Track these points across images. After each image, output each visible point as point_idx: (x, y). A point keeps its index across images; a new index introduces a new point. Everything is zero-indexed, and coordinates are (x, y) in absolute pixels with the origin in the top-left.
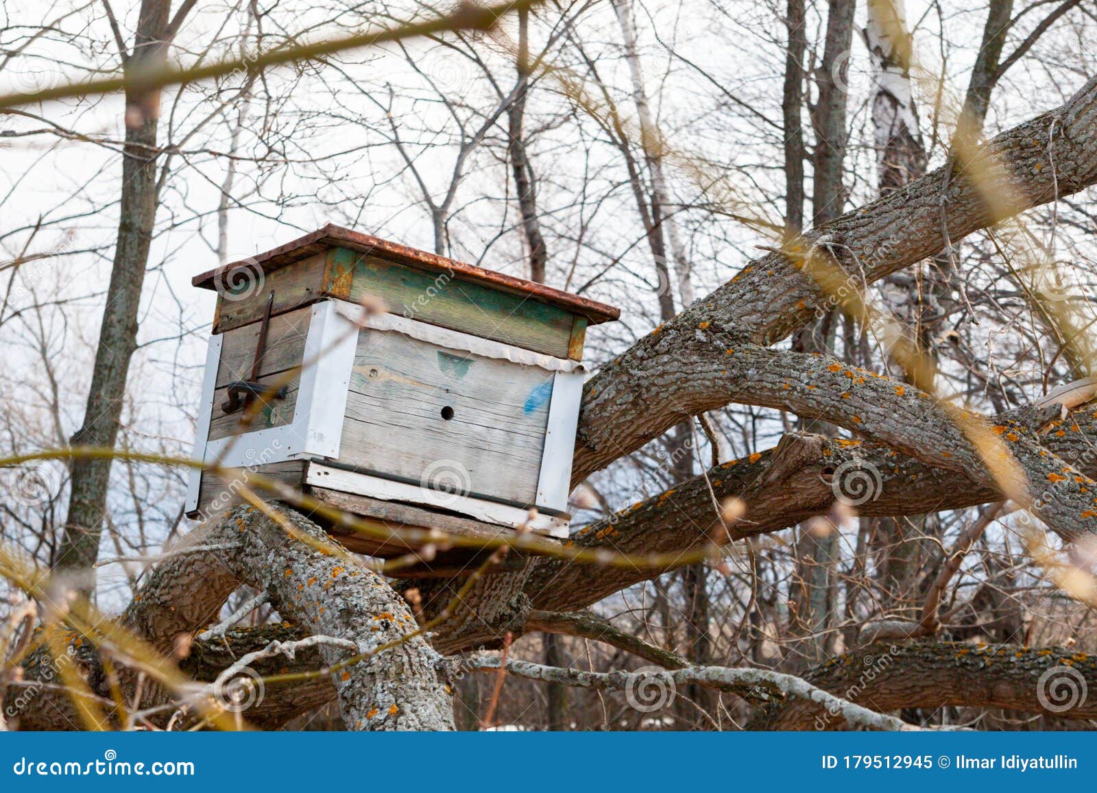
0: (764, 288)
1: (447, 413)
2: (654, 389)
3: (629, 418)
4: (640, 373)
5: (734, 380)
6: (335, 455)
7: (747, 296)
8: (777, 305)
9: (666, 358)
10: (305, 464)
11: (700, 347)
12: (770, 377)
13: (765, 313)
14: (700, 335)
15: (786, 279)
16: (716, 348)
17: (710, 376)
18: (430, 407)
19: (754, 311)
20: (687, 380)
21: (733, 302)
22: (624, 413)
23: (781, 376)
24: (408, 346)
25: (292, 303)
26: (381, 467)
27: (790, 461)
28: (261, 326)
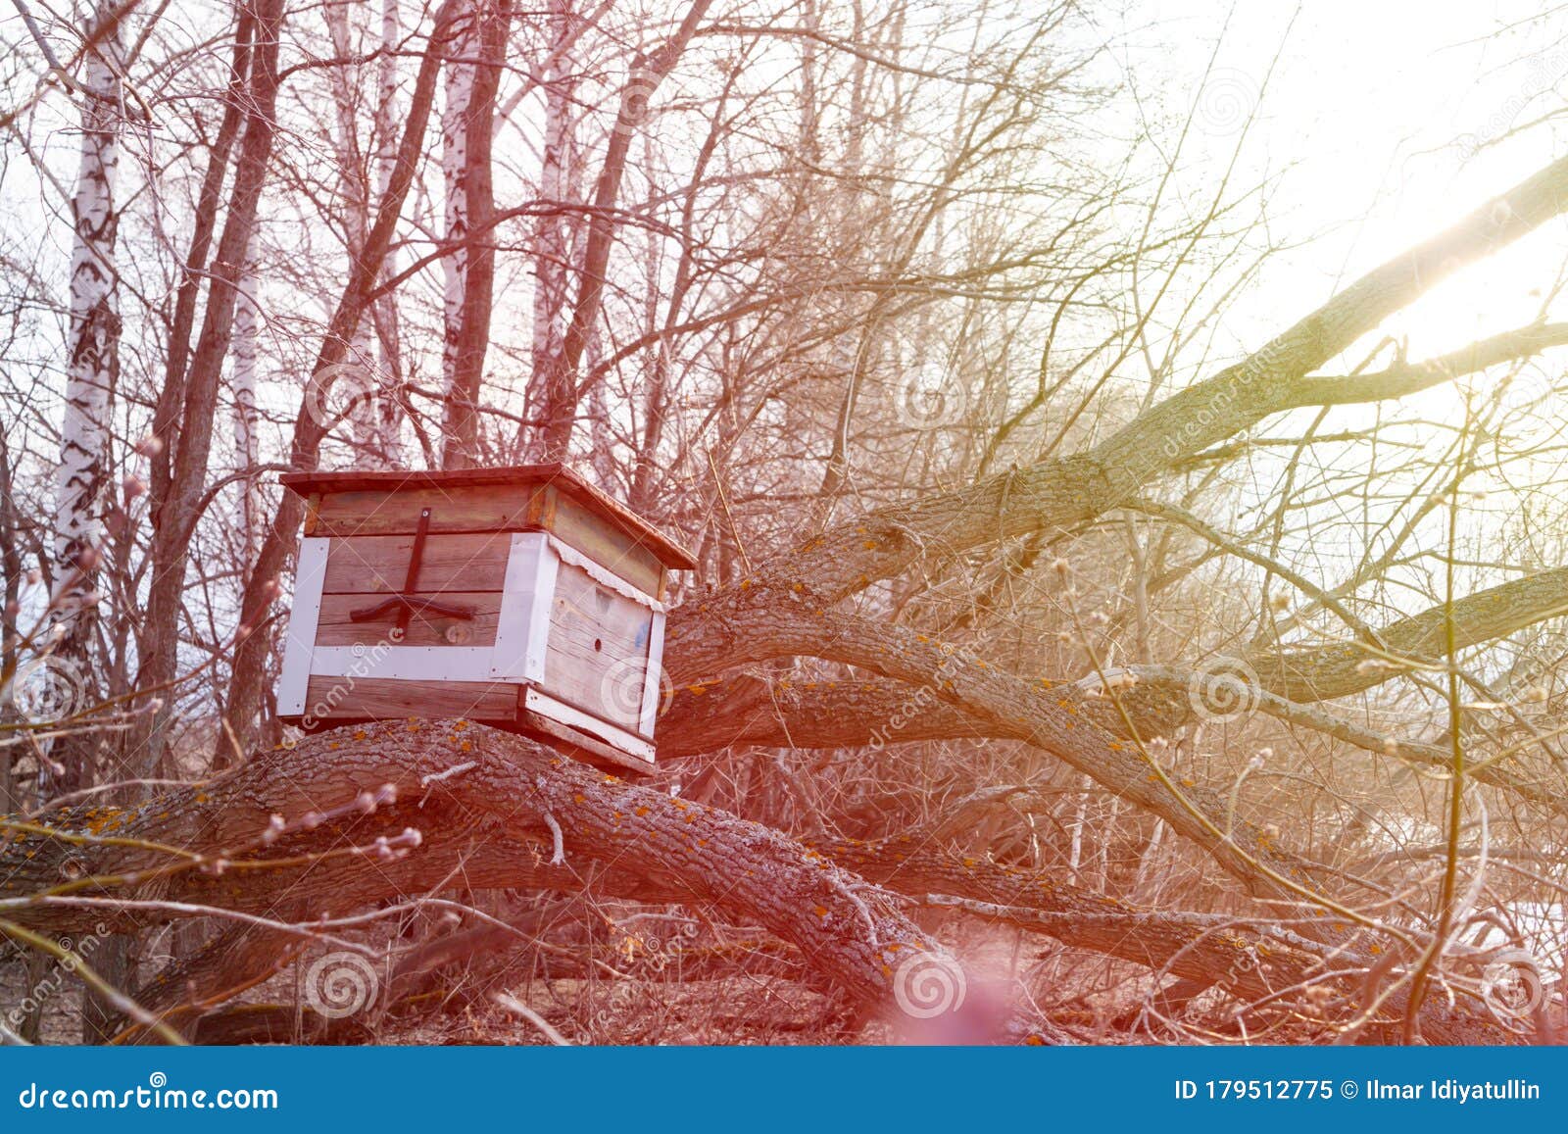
0: (840, 561)
1: (598, 644)
2: (745, 637)
3: (708, 659)
4: (735, 622)
5: (827, 639)
6: (541, 681)
7: (826, 566)
8: (848, 577)
9: (763, 612)
10: (522, 689)
11: (794, 607)
12: (866, 640)
13: (839, 582)
14: (794, 596)
15: (858, 555)
16: (807, 608)
17: (802, 632)
18: (587, 637)
19: (833, 580)
20: (778, 633)
21: (813, 569)
22: (704, 654)
23: (876, 640)
24: (581, 580)
25: (469, 526)
26: (565, 694)
27: (748, 698)
28: (410, 541)
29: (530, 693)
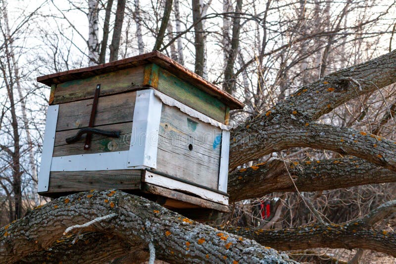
0: (316, 98)
1: (191, 147)
2: (270, 139)
3: (252, 152)
4: (264, 132)
5: (313, 137)
6: (155, 167)
7: (309, 101)
8: (321, 106)
9: (277, 126)
10: (143, 172)
11: (293, 122)
12: (333, 136)
13: (316, 109)
14: (293, 117)
15: (325, 95)
16: (301, 123)
17: (299, 135)
18: (184, 144)
19: (313, 108)
20: (286, 136)
21: (302, 103)
22: (250, 149)
23: (338, 136)
24: (178, 114)
25: (117, 90)
26: (171, 173)
27: (278, 170)
28: (92, 101)
29: (148, 174)
